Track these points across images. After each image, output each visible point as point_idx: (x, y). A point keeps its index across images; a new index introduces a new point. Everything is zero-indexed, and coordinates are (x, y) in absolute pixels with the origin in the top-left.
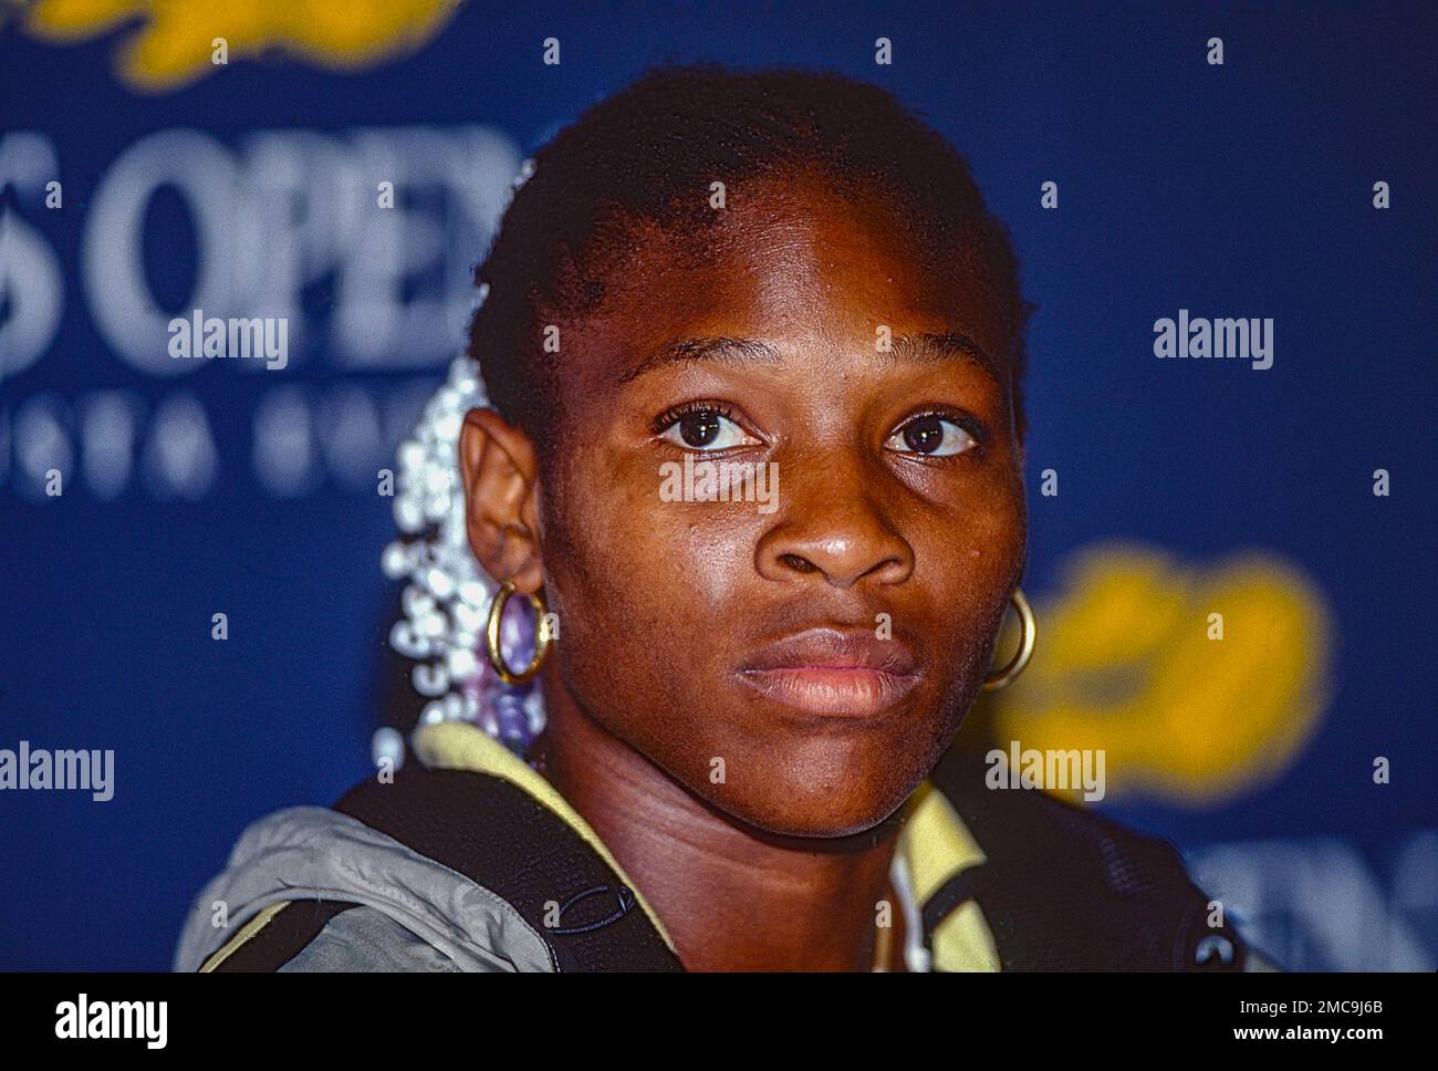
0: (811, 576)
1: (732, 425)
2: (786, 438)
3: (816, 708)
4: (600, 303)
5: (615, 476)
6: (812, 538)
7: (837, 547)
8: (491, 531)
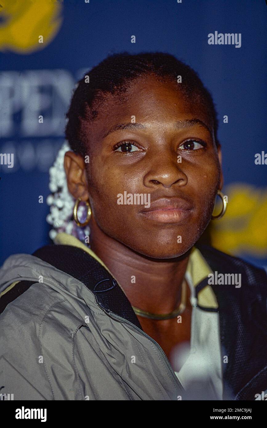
0: (159, 185)
1: (135, 147)
2: (150, 149)
3: (163, 221)
4: (97, 116)
5: (104, 163)
6: (158, 174)
7: (166, 176)
8: (74, 185)
